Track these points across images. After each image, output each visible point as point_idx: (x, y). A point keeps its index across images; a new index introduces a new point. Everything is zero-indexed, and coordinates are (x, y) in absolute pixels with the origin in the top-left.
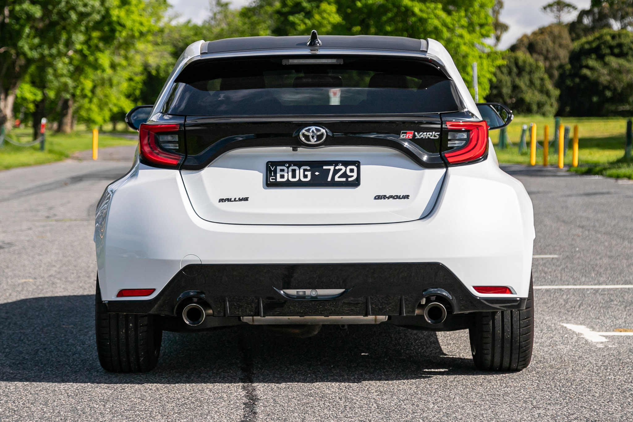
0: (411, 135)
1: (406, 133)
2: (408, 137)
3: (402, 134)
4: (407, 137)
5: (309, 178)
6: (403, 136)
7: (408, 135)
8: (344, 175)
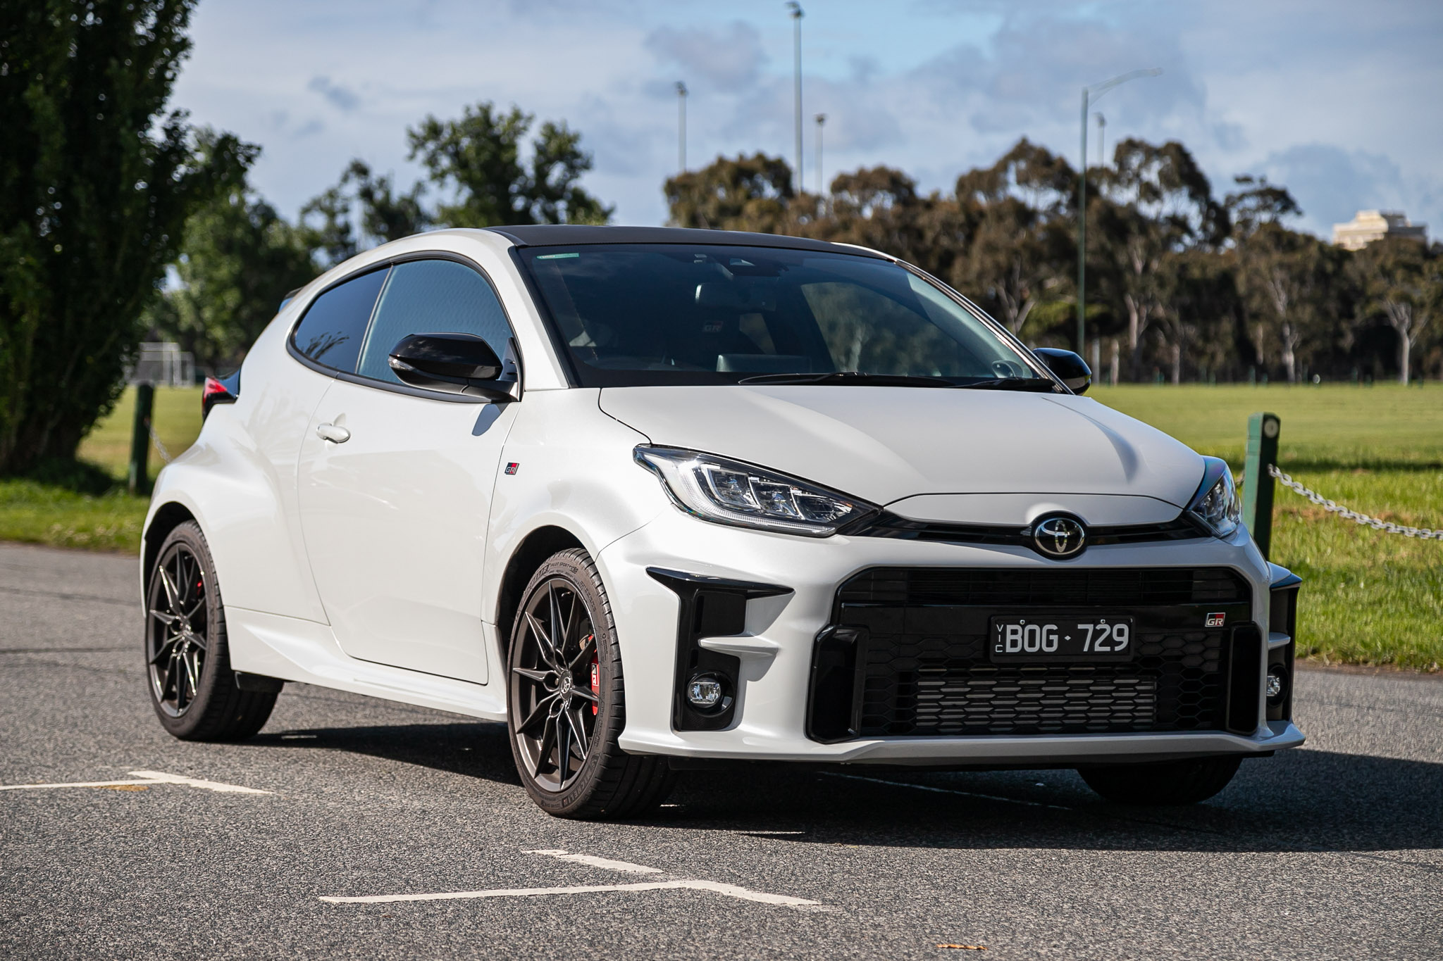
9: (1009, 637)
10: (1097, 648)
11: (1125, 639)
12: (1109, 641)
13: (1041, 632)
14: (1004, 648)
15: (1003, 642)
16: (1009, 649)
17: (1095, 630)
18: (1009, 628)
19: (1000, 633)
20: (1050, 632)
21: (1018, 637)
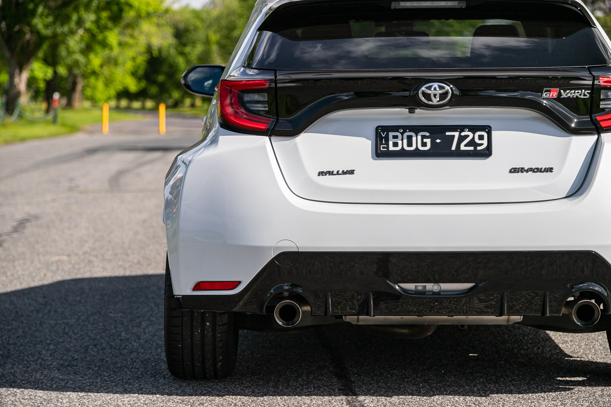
0: (556, 93)
1: (550, 91)
2: (553, 96)
3: (544, 92)
4: (551, 95)
5: (428, 147)
6: (546, 95)
7: (552, 93)
8: (472, 143)
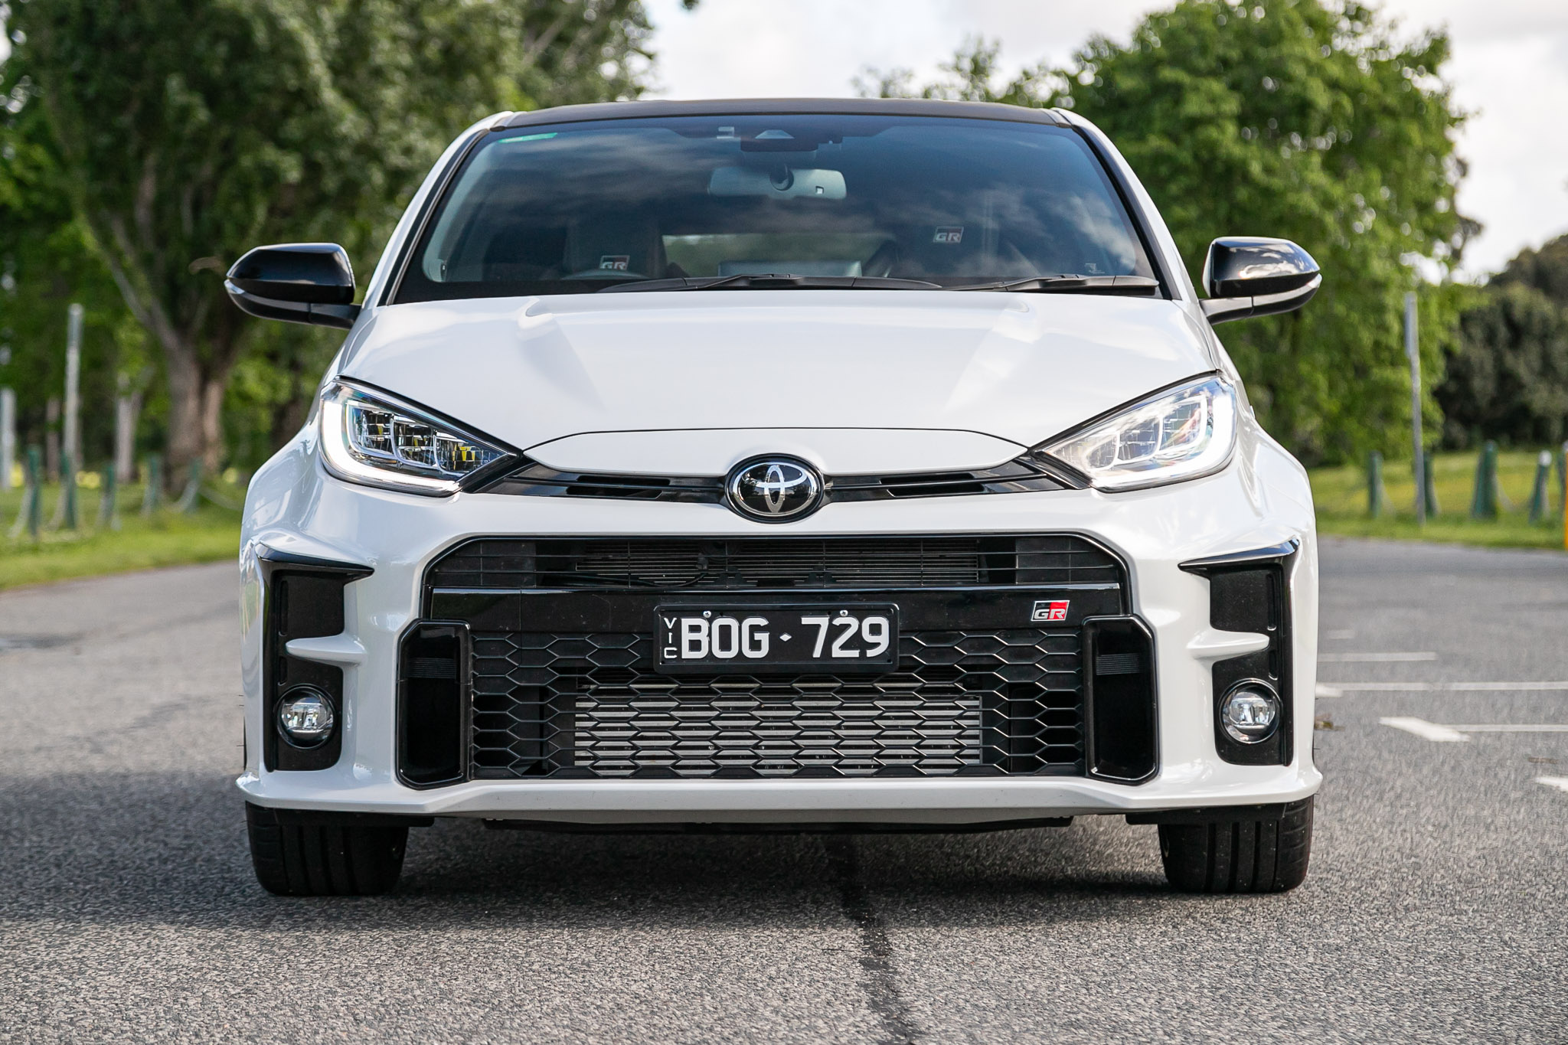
9: (687, 636)
10: (837, 652)
11: (884, 640)
12: (856, 641)
13: (740, 630)
14: (679, 652)
15: (677, 642)
16: (687, 654)
17: (831, 626)
18: (686, 622)
19: (670, 630)
20: (754, 629)
21: (702, 636)
